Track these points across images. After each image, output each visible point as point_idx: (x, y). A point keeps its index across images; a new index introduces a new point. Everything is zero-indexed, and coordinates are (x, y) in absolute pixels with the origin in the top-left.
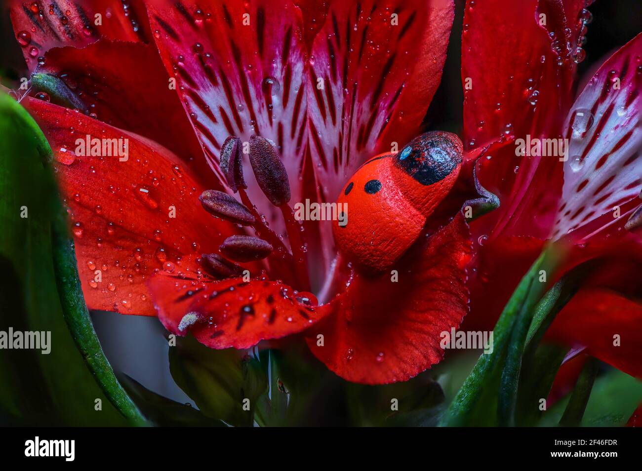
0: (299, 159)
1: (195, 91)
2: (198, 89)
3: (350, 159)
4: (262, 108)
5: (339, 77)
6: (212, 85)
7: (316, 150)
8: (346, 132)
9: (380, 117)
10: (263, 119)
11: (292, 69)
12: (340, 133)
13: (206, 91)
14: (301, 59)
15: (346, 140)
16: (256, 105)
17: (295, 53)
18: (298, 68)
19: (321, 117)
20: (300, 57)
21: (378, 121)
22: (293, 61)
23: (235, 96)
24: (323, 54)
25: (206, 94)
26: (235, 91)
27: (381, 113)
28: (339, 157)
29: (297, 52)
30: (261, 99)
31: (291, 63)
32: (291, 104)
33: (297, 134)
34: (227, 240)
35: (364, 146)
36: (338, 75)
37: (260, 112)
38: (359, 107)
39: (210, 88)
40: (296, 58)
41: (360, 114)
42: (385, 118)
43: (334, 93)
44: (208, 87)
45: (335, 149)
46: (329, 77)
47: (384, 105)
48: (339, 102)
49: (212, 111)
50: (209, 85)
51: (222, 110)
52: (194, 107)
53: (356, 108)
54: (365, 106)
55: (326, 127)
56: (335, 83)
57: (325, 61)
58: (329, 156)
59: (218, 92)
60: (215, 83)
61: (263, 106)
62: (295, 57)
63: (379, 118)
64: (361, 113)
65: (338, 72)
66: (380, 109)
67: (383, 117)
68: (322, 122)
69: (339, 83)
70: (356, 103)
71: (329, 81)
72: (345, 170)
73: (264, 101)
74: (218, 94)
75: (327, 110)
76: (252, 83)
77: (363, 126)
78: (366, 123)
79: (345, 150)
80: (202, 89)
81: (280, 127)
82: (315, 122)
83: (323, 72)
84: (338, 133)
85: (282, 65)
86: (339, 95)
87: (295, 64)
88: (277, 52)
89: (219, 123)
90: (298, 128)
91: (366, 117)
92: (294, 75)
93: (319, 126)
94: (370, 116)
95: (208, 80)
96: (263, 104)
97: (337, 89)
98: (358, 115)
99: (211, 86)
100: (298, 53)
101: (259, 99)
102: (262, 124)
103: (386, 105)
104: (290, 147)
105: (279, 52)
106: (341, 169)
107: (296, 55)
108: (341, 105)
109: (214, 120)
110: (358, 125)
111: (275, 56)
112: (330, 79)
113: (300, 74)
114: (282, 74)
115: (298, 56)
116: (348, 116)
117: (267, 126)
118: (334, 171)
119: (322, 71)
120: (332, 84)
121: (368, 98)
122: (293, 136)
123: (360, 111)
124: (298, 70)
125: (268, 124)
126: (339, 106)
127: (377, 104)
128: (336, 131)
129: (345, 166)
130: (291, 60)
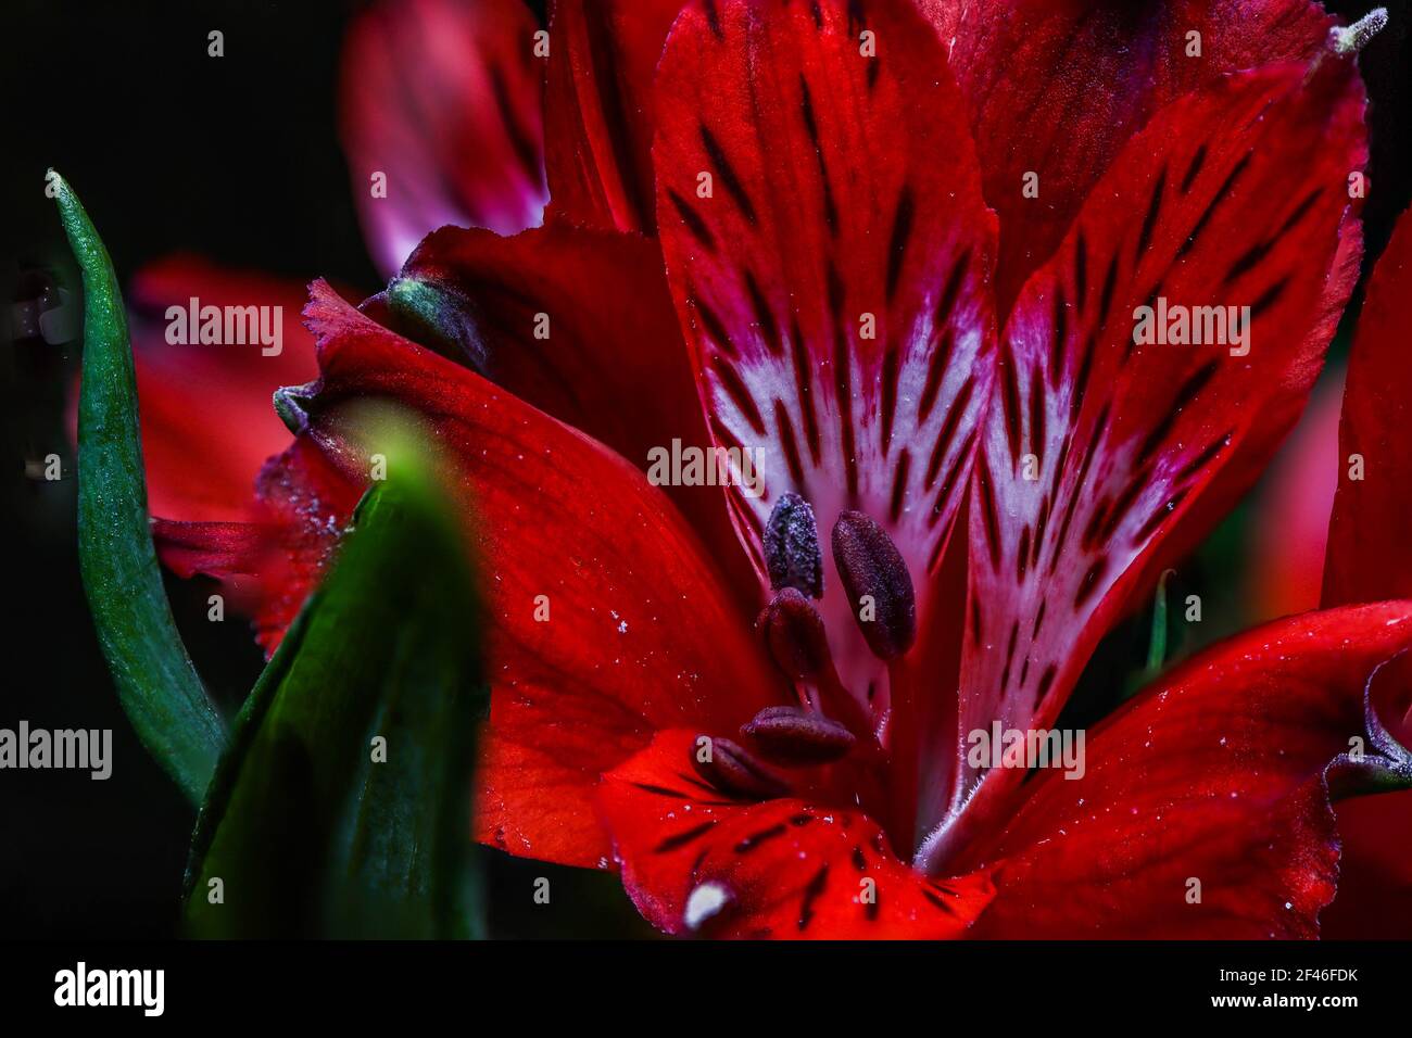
0: (934, 536)
1: (730, 360)
2: (737, 358)
3: (1062, 564)
4: (870, 417)
5: (1066, 375)
6: (768, 351)
7: (981, 523)
8: (1061, 502)
9: (1154, 493)
10: (868, 440)
11: (956, 342)
12: (1045, 499)
13: (753, 362)
14: (980, 324)
15: (1059, 518)
16: (858, 409)
17: (968, 308)
18: (970, 341)
19: (1007, 453)
20: (977, 320)
21: (1145, 499)
22: (960, 324)
23: (816, 384)
24: (1038, 318)
25: (751, 370)
26: (818, 372)
27: (1157, 484)
28: (1032, 547)
29: (973, 307)
30: (872, 396)
31: (956, 329)
32: (938, 417)
33: (939, 483)
34: (762, 715)
35: (1101, 544)
36: (1067, 371)
37: (865, 423)
38: (1107, 459)
39: (764, 358)
40: (968, 319)
41: (1105, 473)
42: (1163, 498)
43: (1048, 408)
44: (759, 356)
45: (1026, 530)
46: (1045, 370)
47: (1168, 468)
48: (1057, 429)
49: (759, 407)
50: (761, 350)
51: (779, 407)
52: (721, 394)
53: (1098, 458)
54: (1122, 457)
55: (1014, 477)
56: (1056, 388)
57: (1040, 333)
58: (1010, 543)
59: (778, 368)
60: (776, 351)
61: (874, 413)
62: (965, 316)
63: (1150, 492)
64: (1109, 472)
65: (1067, 365)
66: (1155, 475)
67: (1160, 494)
68: (1009, 464)
69: (1065, 390)
70: (1101, 446)
71: (1042, 379)
72: (1041, 582)
73: (878, 400)
74: (778, 372)
75: (1026, 441)
76: (858, 361)
77: (1107, 499)
78: (1116, 496)
79: (1053, 540)
80: (744, 357)
81: (905, 459)
82: (993, 463)
83: (1031, 357)
84: (1041, 496)
85: (933, 329)
86: (1060, 416)
87: (964, 333)
88: (927, 301)
89: (770, 436)
90: (945, 470)
91: (1117, 484)
92: (957, 355)
93: (999, 472)
94: (1127, 481)
95: (763, 341)
96: (874, 407)
97: (1056, 402)
98: (1099, 474)
99: (766, 354)
100: (975, 310)
101: (869, 397)
102: (864, 450)
103: (1173, 470)
104: (918, 506)
105: (931, 300)
106: (1033, 580)
107: (970, 313)
108: (1061, 437)
109: (758, 427)
110: (1094, 498)
111: (921, 309)
112: (1045, 376)
113: (971, 356)
114: (928, 349)
115: (973, 317)
116: (1075, 470)
117: (874, 454)
118: (1014, 578)
119: (1030, 353)
120: (1048, 388)
121: (1132, 442)
122: (928, 484)
123: (1107, 468)
124: (968, 346)
125: (878, 452)
126: (1056, 438)
127: (1150, 462)
128: (1037, 491)
129: (1044, 575)
130: (957, 322)
